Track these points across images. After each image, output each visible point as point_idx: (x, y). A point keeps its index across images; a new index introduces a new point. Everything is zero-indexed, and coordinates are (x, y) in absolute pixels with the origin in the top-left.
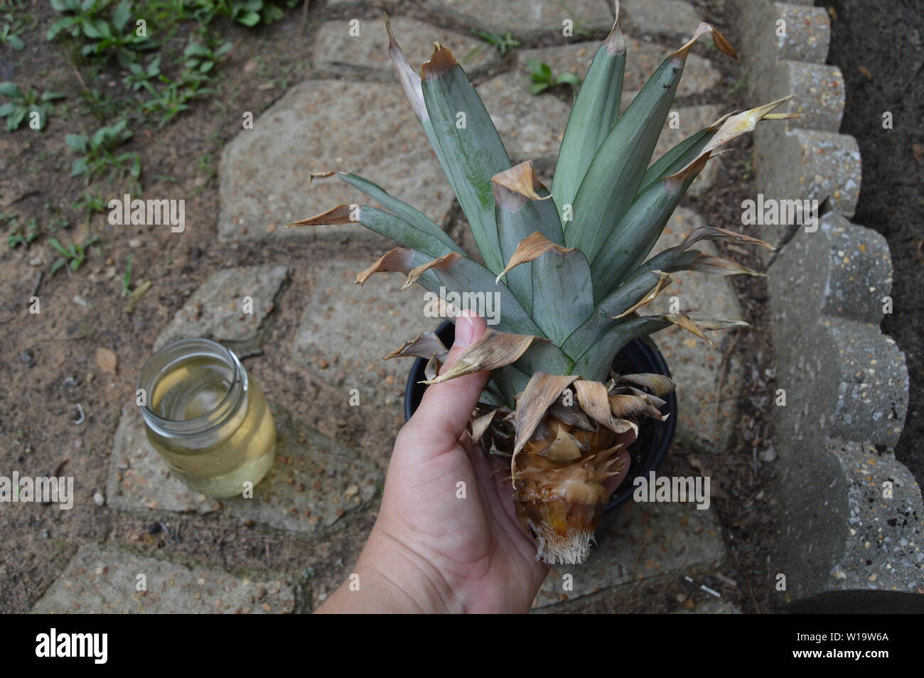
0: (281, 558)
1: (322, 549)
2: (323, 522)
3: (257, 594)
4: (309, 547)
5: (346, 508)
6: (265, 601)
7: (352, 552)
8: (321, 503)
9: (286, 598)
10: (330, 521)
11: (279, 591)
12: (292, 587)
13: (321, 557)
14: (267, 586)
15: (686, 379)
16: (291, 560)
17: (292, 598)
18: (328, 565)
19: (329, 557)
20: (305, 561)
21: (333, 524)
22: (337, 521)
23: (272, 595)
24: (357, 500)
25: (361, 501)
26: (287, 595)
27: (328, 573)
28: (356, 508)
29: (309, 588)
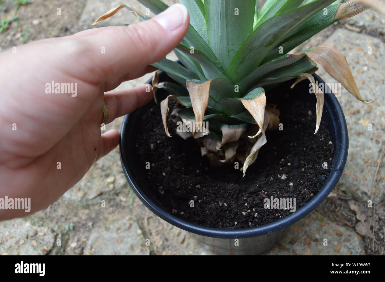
0: (56, 213)
1: (83, 214)
2: (87, 196)
3: (31, 233)
4: (75, 211)
5: (103, 190)
6: (35, 239)
7: (100, 220)
8: (89, 184)
9: (48, 240)
10: (91, 196)
11: (45, 235)
12: (55, 234)
13: (81, 218)
14: (39, 229)
15: (357, 146)
16: (62, 216)
17: (52, 241)
18: (84, 225)
19: (86, 220)
20: (70, 219)
21: (93, 199)
22: (95, 197)
23: (40, 236)
24: (111, 186)
25: (114, 188)
26: (50, 239)
27: (82, 230)
28: (110, 191)
29: (67, 237)
